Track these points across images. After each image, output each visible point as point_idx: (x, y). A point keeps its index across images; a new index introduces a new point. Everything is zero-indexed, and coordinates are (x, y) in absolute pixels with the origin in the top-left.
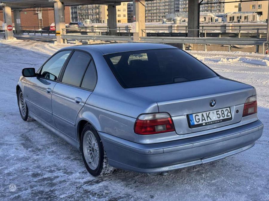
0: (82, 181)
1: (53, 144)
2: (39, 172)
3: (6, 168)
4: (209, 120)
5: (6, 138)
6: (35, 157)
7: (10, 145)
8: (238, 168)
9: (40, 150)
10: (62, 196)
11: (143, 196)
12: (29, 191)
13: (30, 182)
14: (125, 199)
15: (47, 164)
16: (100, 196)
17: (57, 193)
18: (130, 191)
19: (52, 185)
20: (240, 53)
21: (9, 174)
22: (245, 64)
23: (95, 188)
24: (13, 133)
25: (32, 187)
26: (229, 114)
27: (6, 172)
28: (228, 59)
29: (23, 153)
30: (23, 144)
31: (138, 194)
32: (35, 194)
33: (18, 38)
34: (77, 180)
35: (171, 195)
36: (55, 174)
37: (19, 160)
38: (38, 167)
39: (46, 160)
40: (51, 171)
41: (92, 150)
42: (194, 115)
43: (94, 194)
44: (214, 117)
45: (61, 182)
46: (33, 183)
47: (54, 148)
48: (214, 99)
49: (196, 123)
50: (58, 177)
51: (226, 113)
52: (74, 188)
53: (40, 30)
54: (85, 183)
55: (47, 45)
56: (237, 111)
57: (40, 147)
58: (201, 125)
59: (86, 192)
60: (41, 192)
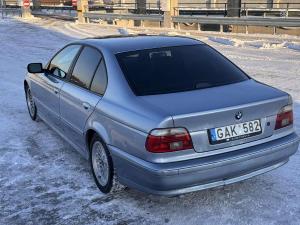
0: (90, 198)
1: (62, 150)
2: (44, 186)
3: (7, 180)
4: (235, 135)
5: (12, 142)
6: (41, 167)
7: (15, 150)
8: (270, 186)
9: (46, 157)
10: (66, 218)
11: (157, 219)
12: (30, 209)
13: (32, 198)
14: (135, 223)
15: (53, 176)
16: (109, 218)
17: (60, 213)
18: (142, 212)
19: (56, 202)
20: (286, 36)
21: (9, 188)
22: (291, 51)
23: (103, 207)
24: (19, 136)
25: (33, 205)
26: (259, 127)
27: (7, 184)
28: (271, 44)
29: (28, 161)
30: (28, 150)
31: (151, 217)
32: (36, 213)
33: (36, 15)
34: (85, 198)
35: (188, 219)
36: (61, 189)
37: (23, 169)
38: (43, 180)
39: (52, 171)
40: (57, 185)
41: (102, 163)
42: (216, 130)
43: (101, 216)
44: (240, 131)
45: (66, 199)
46: (35, 200)
47: (62, 156)
48: (241, 111)
49: (218, 139)
50: (63, 192)
51: (254, 126)
52: (80, 208)
53: (61, 5)
54: (93, 201)
55: (67, 24)
56: (268, 124)
57: (47, 154)
58: (224, 141)
59: (94, 212)
60: (43, 212)
